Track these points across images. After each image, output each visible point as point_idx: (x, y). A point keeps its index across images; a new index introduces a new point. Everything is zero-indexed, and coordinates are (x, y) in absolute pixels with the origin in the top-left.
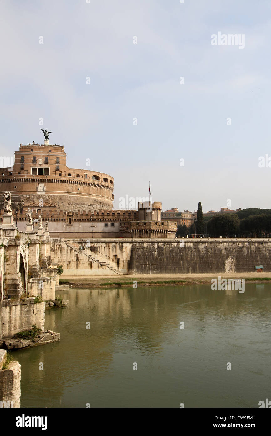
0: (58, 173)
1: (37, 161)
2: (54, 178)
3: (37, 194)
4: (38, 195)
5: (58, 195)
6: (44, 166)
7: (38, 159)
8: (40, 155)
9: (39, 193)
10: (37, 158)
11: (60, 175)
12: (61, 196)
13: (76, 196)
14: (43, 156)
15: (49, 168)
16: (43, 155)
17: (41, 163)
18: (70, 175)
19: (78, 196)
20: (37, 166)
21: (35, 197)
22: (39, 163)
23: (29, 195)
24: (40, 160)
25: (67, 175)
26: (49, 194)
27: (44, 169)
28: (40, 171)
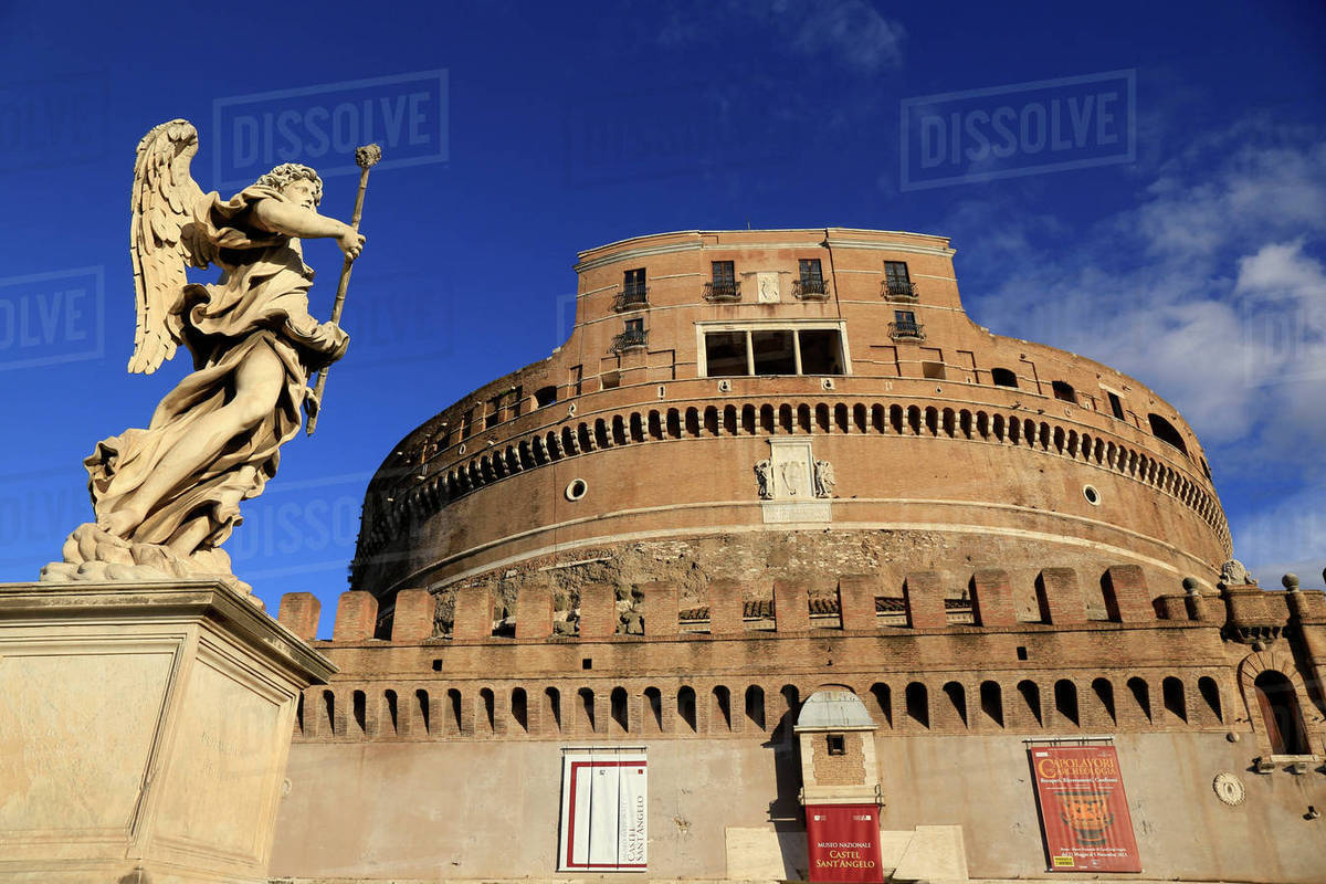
0: (914, 358)
1: (744, 290)
2: (888, 393)
3: (757, 528)
4: (772, 536)
5: (942, 527)
6: (799, 318)
7: (748, 275)
8: (761, 253)
9: (776, 517)
10: (740, 269)
11: (934, 372)
12: (967, 538)
13: (1087, 543)
14: (784, 254)
15: (843, 327)
16: (784, 246)
17: (775, 299)
18: (1004, 377)
19: (1099, 546)
20: (747, 321)
21: (746, 555)
22: (762, 300)
23: (696, 541)
24: (761, 277)
25: (987, 380)
26: (867, 526)
27: (803, 334)
28: (774, 353)
